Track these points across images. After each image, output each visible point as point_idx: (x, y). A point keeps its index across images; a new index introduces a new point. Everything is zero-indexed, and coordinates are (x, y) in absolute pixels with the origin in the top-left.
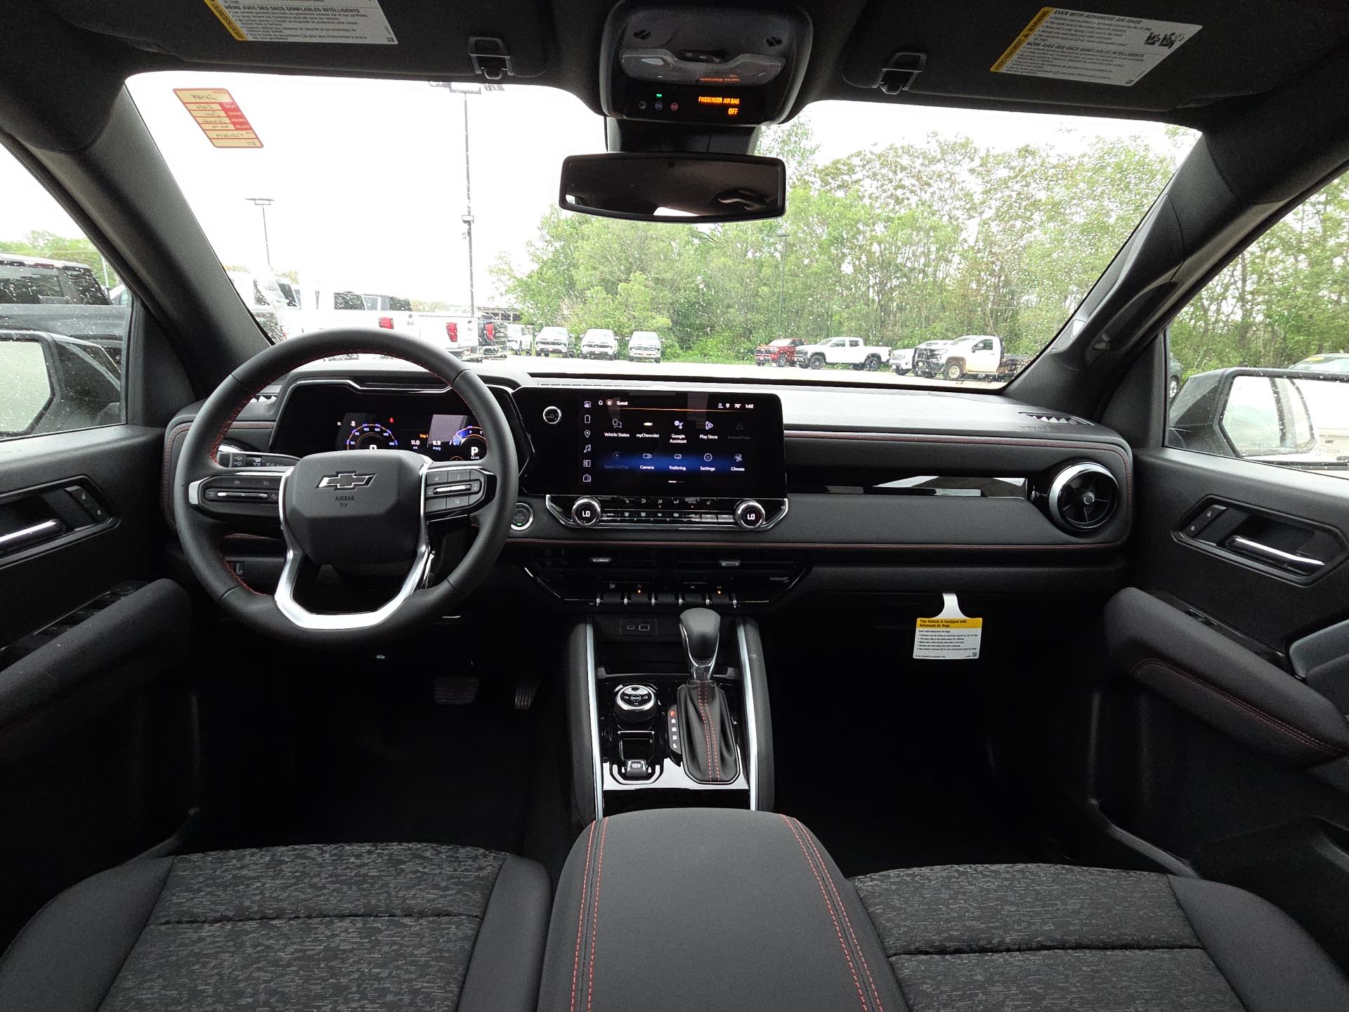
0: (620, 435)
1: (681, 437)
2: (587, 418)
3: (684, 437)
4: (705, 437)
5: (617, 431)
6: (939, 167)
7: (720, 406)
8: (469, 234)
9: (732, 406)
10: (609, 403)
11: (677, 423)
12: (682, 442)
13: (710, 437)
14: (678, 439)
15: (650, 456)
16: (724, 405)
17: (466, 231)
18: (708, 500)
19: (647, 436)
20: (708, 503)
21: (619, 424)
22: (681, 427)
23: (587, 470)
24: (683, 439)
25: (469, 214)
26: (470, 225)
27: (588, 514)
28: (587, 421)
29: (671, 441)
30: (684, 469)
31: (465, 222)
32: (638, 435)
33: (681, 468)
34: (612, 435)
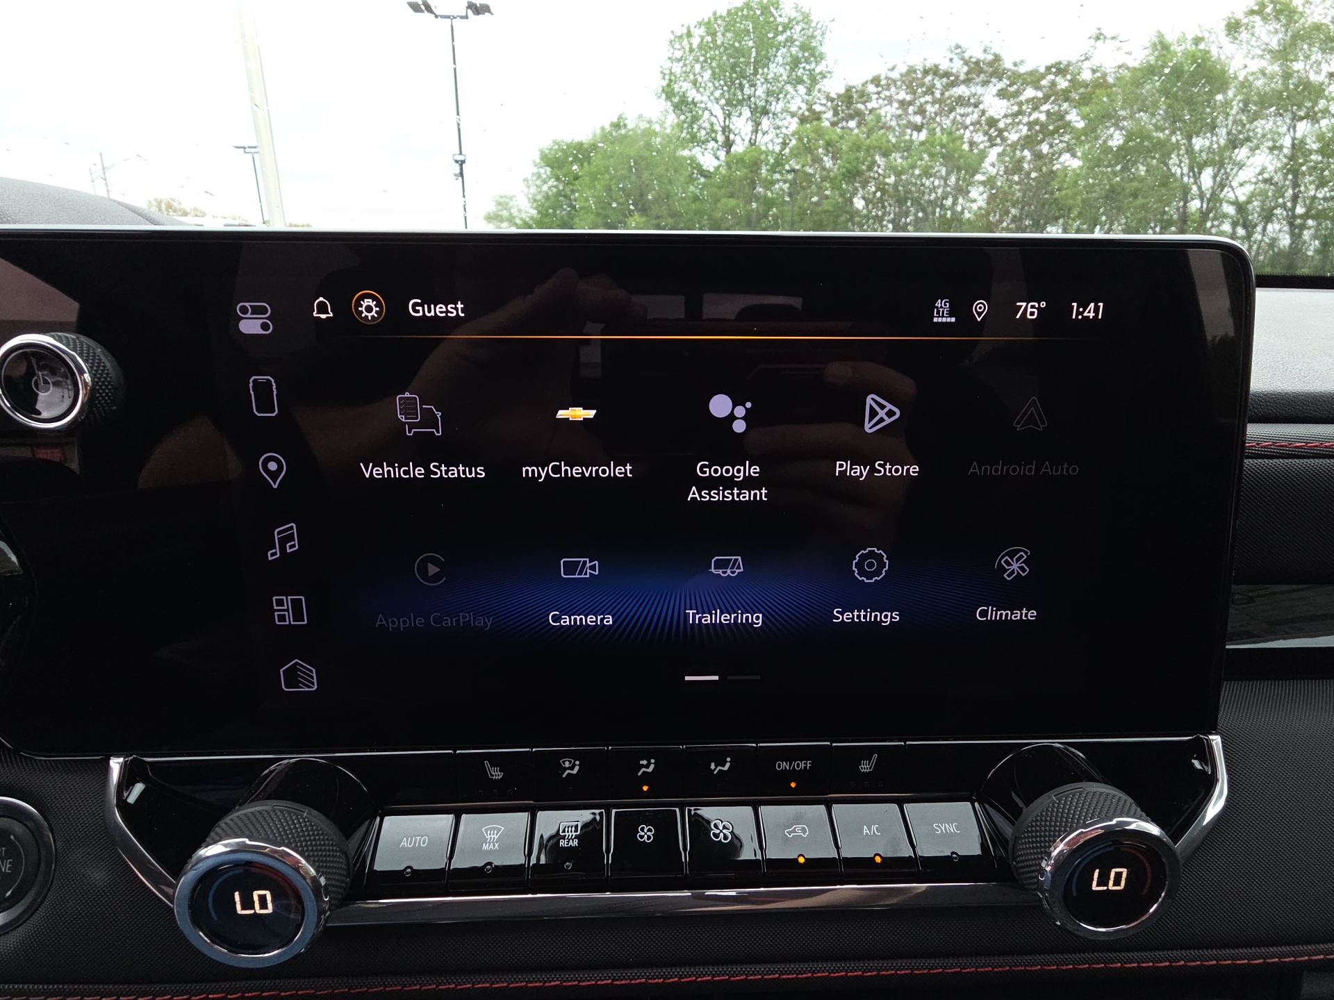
0: (440, 471)
1: (740, 472)
2: (263, 389)
3: (755, 471)
4: (860, 472)
5: (423, 451)
6: (961, 90)
7: (943, 314)
8: (461, 174)
9: (1003, 312)
10: (369, 308)
11: (720, 405)
12: (746, 496)
13: (886, 470)
14: (729, 483)
15: (590, 568)
16: (961, 309)
17: (458, 171)
18: (866, 753)
19: (576, 471)
20: (865, 767)
21: (429, 420)
22: (739, 427)
23: (292, 641)
24: (749, 483)
25: (461, 153)
26: (461, 165)
27: (263, 903)
28: (265, 405)
29: (693, 493)
30: (758, 620)
31: (457, 161)
32: (528, 470)
33: (743, 618)
34: (399, 473)
